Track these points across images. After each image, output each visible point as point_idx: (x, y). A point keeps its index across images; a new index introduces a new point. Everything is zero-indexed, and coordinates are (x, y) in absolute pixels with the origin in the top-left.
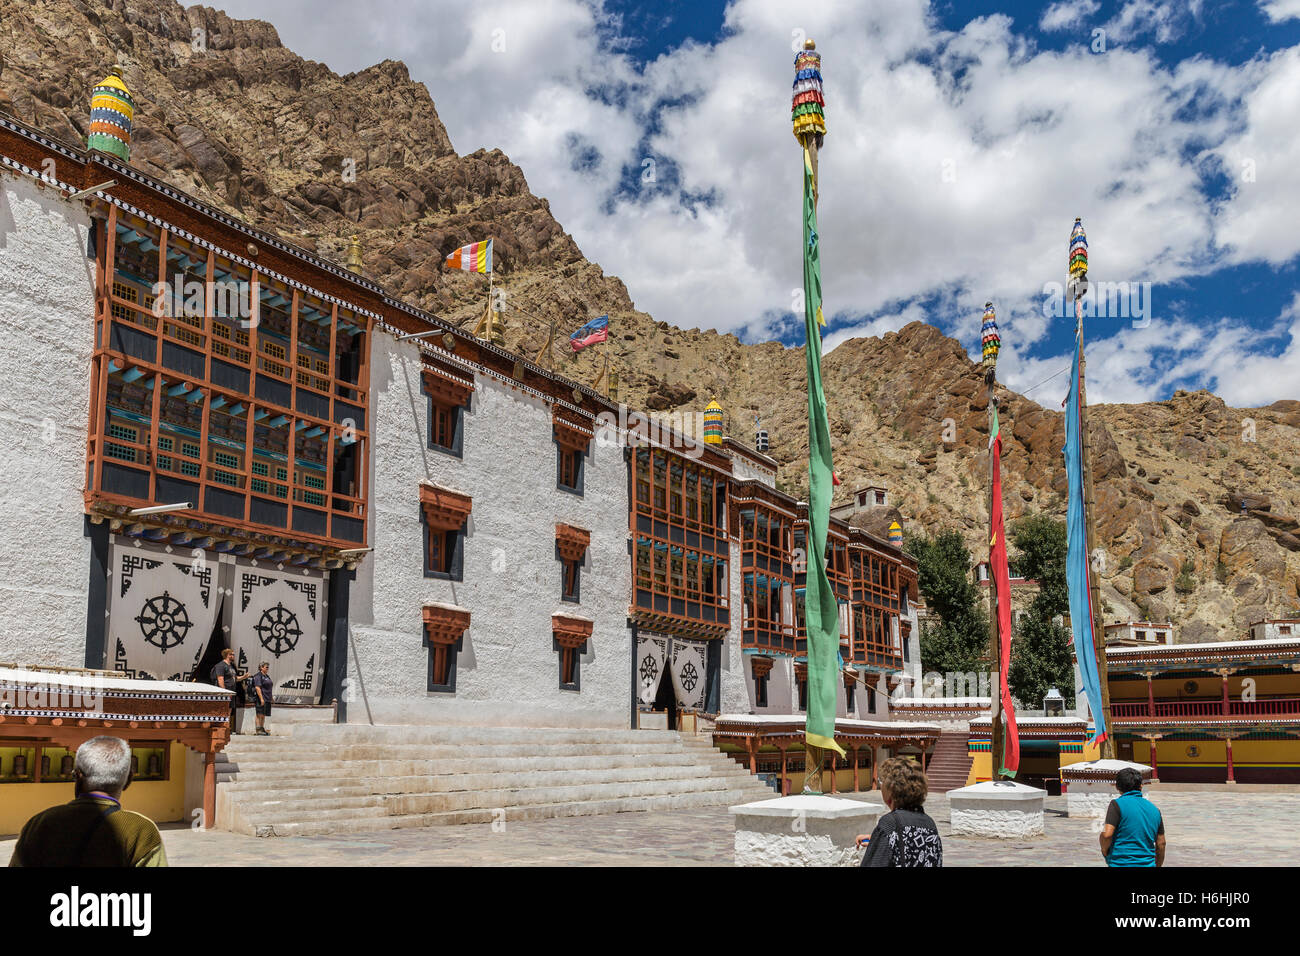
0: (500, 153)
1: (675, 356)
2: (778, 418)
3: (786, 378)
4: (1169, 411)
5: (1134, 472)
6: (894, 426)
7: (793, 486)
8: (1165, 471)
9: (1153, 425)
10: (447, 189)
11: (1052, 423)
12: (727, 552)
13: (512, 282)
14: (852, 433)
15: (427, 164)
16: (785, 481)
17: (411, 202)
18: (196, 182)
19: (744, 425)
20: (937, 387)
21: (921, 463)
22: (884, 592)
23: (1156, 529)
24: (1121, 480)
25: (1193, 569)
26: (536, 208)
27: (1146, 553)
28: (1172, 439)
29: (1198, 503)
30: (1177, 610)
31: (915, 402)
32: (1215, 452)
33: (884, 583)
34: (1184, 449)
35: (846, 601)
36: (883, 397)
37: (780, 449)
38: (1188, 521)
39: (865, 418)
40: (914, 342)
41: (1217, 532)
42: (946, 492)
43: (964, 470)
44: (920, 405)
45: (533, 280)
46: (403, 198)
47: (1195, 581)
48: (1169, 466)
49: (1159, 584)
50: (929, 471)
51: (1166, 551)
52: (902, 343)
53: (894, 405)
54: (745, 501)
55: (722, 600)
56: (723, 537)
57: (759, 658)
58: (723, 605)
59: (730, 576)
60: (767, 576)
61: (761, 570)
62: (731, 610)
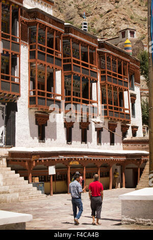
12: (19, 50)
22: (119, 77)
33: (120, 72)
35: (96, 82)
54: (31, 20)
55: (16, 79)
56: (16, 41)
57: (40, 113)
58: (16, 81)
59: (21, 64)
60: (45, 65)
61: (41, 61)
62: (21, 84)
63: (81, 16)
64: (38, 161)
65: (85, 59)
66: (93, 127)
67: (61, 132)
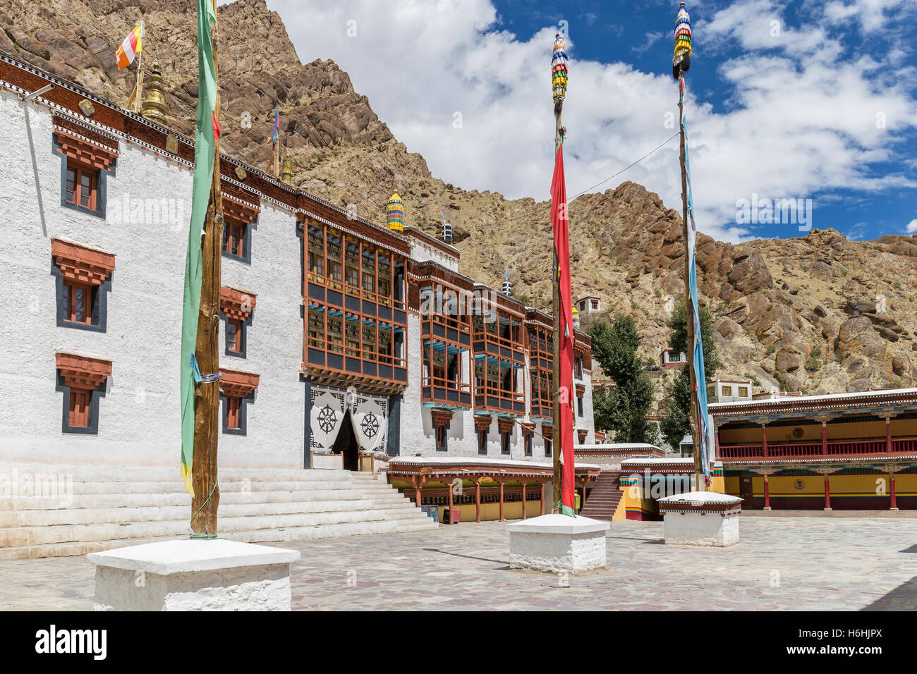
0: (332, 62)
1: (457, 208)
2: (529, 251)
3: (536, 223)
4: (806, 244)
5: (780, 286)
6: (610, 256)
7: (537, 299)
8: (802, 286)
9: (795, 254)
10: (294, 88)
11: (721, 250)
12: (405, 321)
13: (340, 155)
14: (580, 261)
15: (279, 70)
16: (531, 296)
17: (266, 97)
18: (102, 79)
19: (505, 257)
20: (641, 227)
21: (628, 282)
23: (793, 326)
24: (769, 291)
25: (818, 354)
26: (359, 102)
27: (785, 342)
28: (808, 263)
29: (825, 308)
30: (806, 383)
31: (625, 238)
32: (839, 273)
34: (816, 270)
35: (523, 367)
36: (603, 235)
37: (529, 273)
38: (817, 320)
39: (590, 250)
40: (626, 195)
41: (837, 327)
42: (644, 302)
43: (658, 286)
44: (629, 240)
45: (354, 154)
46: (260, 94)
47: (820, 362)
48: (805, 283)
49: (794, 364)
50: (633, 287)
51: (800, 341)
52: (618, 197)
53: (611, 241)
54: (424, 278)
55: (402, 362)
56: (402, 308)
57: (439, 410)
58: (402, 365)
59: (409, 341)
60: (445, 342)
61: (437, 337)
62: (409, 369)
63: (525, 282)
64: (430, 476)
65: (506, 335)
66: (518, 430)
67: (471, 438)
